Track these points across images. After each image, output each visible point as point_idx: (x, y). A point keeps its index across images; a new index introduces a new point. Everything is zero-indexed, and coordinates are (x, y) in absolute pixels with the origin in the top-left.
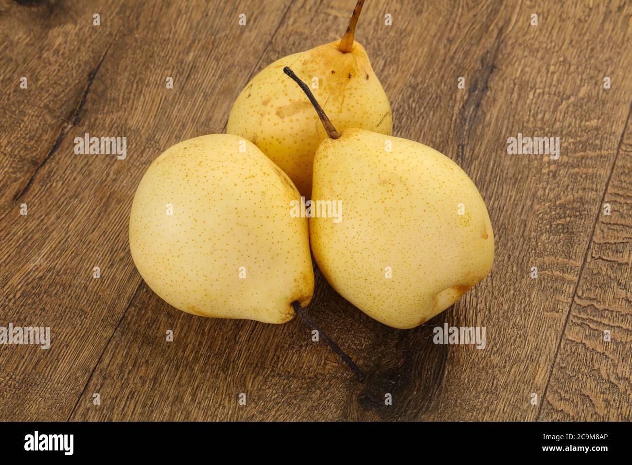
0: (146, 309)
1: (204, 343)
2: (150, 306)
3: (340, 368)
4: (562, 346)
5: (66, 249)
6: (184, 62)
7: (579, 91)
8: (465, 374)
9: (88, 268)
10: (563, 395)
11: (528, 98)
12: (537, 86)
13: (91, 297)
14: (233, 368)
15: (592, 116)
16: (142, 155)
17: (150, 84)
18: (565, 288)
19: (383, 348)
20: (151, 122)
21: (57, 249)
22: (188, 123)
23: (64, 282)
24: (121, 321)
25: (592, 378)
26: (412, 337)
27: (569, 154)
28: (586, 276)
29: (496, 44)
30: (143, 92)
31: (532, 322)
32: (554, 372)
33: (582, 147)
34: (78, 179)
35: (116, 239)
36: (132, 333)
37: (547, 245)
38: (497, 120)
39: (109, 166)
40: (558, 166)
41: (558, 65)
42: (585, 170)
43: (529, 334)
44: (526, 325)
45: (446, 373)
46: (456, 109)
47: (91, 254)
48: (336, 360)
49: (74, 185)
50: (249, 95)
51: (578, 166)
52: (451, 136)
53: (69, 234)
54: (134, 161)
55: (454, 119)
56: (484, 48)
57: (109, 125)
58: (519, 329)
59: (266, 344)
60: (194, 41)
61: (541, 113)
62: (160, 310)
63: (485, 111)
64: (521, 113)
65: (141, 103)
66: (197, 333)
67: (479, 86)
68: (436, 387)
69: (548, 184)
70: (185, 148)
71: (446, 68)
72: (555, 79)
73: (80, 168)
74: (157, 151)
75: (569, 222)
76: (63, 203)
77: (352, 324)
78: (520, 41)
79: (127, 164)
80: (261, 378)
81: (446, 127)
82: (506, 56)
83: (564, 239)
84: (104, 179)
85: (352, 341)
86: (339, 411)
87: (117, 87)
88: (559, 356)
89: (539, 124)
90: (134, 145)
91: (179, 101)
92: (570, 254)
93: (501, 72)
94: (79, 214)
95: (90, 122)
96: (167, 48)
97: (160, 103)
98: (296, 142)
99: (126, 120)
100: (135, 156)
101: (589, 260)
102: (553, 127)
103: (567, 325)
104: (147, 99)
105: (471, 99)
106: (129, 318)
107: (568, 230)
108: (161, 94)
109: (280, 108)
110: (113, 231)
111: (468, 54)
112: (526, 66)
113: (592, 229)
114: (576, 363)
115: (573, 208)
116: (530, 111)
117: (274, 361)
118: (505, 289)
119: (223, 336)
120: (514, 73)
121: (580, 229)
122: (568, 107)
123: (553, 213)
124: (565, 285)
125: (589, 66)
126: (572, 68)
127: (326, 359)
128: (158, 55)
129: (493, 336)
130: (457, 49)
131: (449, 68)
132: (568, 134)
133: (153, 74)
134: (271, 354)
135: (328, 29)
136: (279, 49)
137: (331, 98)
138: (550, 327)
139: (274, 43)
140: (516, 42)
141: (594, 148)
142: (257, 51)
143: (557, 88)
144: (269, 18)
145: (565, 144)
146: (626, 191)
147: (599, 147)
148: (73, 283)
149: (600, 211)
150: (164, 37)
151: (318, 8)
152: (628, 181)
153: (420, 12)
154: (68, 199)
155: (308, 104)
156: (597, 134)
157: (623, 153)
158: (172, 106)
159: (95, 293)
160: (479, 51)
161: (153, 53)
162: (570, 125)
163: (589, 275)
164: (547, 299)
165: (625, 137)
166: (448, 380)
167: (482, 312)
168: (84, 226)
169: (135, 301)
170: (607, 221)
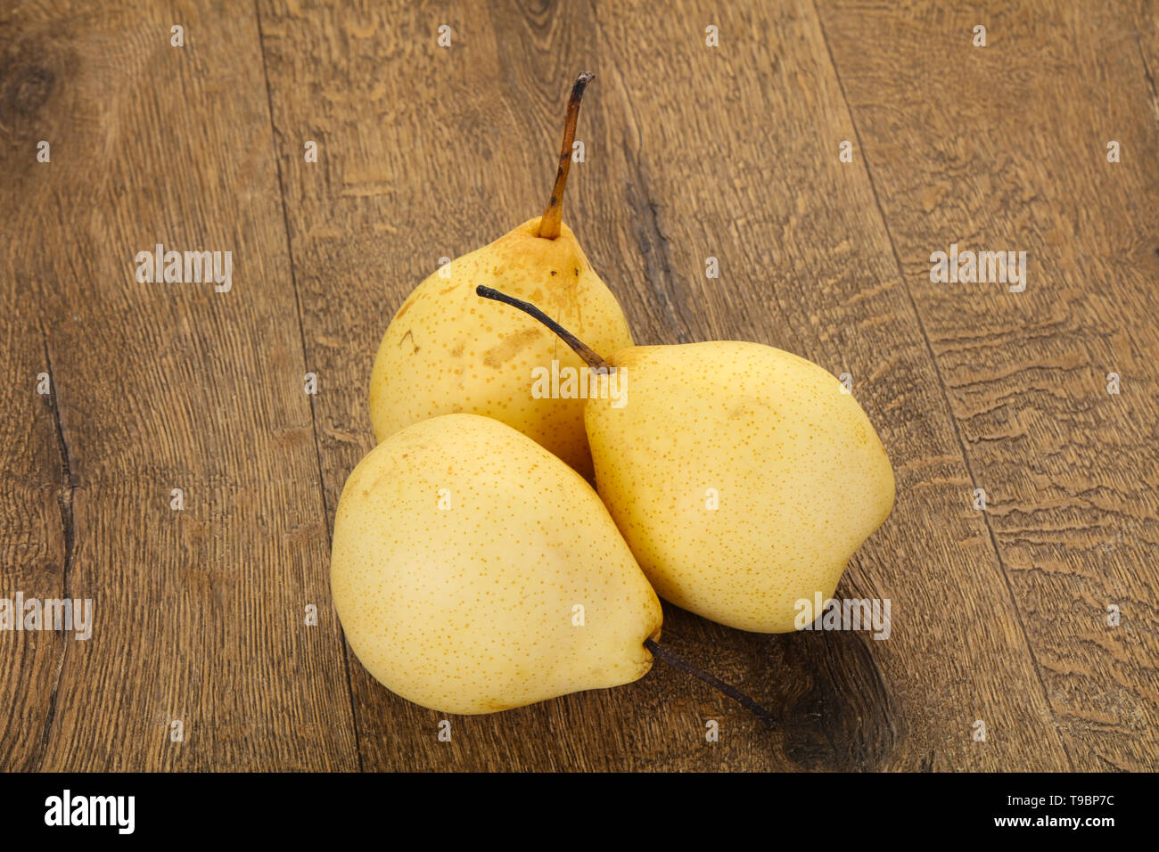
0: (385, 733)
1: (508, 753)
2: (389, 727)
3: (729, 721)
4: (1012, 583)
5: (200, 684)
6: (183, 337)
7: (795, 206)
8: (910, 666)
9: (255, 702)
10: (1058, 652)
11: (732, 237)
12: (734, 216)
13: (291, 745)
15: (836, 237)
16: (215, 501)
17: (152, 387)
18: (961, 498)
19: (769, 671)
20: (193, 446)
21: (185, 688)
23: (232, 737)
24: (361, 764)
25: (1081, 614)
26: (800, 641)
27: (841, 303)
28: (979, 472)
29: (633, 170)
30: (150, 403)
31: (950, 561)
32: (1025, 624)
33: (852, 287)
34: (141, 572)
35: (267, 643)
37: (897, 444)
39: (177, 535)
40: (837, 325)
41: (742, 175)
42: (878, 319)
43: (958, 580)
44: (946, 569)
45: (883, 675)
46: (637, 284)
47: (244, 680)
48: (716, 710)
49: (141, 582)
50: (417, 349)
51: (865, 316)
52: (658, 328)
53: (188, 660)
54: (210, 515)
55: (645, 300)
56: (619, 181)
57: (129, 472)
58: (941, 577)
59: (600, 725)
61: (764, 254)
62: (408, 727)
63: (682, 274)
64: (737, 263)
65: (158, 422)
66: (487, 743)
67: (651, 241)
68: (883, 700)
69: (841, 356)
70: (405, 456)
72: (752, 197)
73: (132, 553)
74: (234, 488)
75: (906, 401)
76: (142, 615)
77: (703, 649)
78: (665, 155)
79: (201, 524)
81: (641, 316)
82: (659, 184)
83: (913, 428)
84: (183, 556)
85: (720, 676)
87: (102, 408)
88: (1016, 598)
89: (772, 271)
90: (191, 489)
91: (216, 399)
92: (936, 447)
93: (669, 211)
95: (96, 477)
96: (139, 323)
97: (188, 412)
99: (152, 455)
100: (206, 506)
101: (968, 447)
102: (794, 270)
103: (999, 550)
104: (163, 413)
105: (651, 264)
106: (370, 755)
107: (910, 413)
108: (180, 398)
109: (488, 352)
110: (253, 632)
111: (601, 197)
112: (698, 190)
113: (944, 402)
114: (1046, 600)
115: (898, 381)
116: (747, 256)
117: (627, 744)
119: (528, 733)
120: (689, 206)
121: (928, 407)
122: (795, 234)
123: (875, 395)
124: (960, 494)
125: (786, 165)
126: (766, 174)
127: (701, 715)
129: (912, 600)
130: (580, 193)
131: (588, 227)
132: (822, 274)
133: (147, 369)
134: (617, 736)
135: (366, 219)
136: (314, 272)
137: (563, 315)
138: (978, 560)
139: (299, 266)
140: (659, 158)
141: (868, 284)
142: (283, 286)
143: (763, 210)
144: (265, 229)
145: (827, 291)
146: (953, 332)
147: (874, 279)
148: (247, 734)
149: (938, 372)
150: (121, 307)
151: (329, 192)
152: (947, 317)
153: (488, 155)
154: (146, 607)
155: (531, 334)
156: (860, 262)
157: (912, 278)
158: (209, 410)
159: (291, 736)
160: (615, 189)
161: (123, 338)
162: (815, 260)
163: (982, 468)
164: (949, 522)
165: (900, 254)
166: (893, 685)
167: (874, 571)
168: (202, 640)
169: (361, 726)
170: (958, 383)
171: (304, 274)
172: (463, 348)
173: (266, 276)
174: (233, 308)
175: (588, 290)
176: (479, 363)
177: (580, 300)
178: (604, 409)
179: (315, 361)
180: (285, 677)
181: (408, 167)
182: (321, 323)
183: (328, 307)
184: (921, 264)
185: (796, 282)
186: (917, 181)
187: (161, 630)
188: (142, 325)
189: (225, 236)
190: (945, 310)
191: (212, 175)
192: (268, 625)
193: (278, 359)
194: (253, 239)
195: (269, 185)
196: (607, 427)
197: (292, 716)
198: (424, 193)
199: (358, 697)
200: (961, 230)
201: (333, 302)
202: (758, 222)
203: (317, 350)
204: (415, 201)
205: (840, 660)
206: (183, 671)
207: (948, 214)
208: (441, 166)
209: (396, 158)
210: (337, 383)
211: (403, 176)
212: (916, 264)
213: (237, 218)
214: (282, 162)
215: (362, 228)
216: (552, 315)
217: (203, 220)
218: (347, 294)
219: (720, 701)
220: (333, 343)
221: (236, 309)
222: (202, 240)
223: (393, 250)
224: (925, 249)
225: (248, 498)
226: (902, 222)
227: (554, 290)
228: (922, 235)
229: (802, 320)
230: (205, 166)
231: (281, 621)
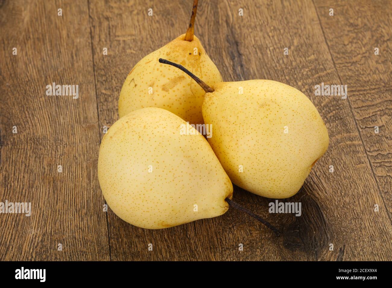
0: (121, 237)
1: (170, 245)
2: (122, 236)
3: (261, 233)
4: (378, 181)
5: (47, 219)
7: (293, 43)
8: (335, 212)
9: (68, 225)
11: (268, 54)
12: (269, 46)
13: (82, 242)
14: (198, 254)
15: (309, 54)
16: (58, 151)
17: (35, 109)
18: (358, 149)
20: (50, 130)
21: (41, 220)
22: (74, 124)
23: (58, 239)
24: (110, 249)
27: (310, 77)
28: (365, 139)
29: (229, 30)
30: (34, 115)
31: (353, 173)
32: (383, 196)
33: (315, 72)
34: (26, 177)
35: (75, 203)
36: (122, 254)
37: (332, 129)
38: (258, 71)
39: (41, 163)
40: (309, 85)
41: (272, 32)
43: (356, 180)
44: (351, 175)
45: (325, 216)
46: (230, 71)
47: (65, 217)
48: (256, 229)
49: (26, 181)
50: (136, 85)
51: (320, 82)
53: (42, 210)
54: (55, 156)
55: (232, 77)
56: (224, 34)
57: (24, 140)
58: (349, 179)
59: (208, 234)
60: (46, 77)
61: (280, 60)
62: (130, 235)
63: (248, 67)
64: (269, 63)
65: (37, 121)
66: (162, 241)
67: (236, 55)
68: (324, 225)
70: (127, 122)
71: (209, 51)
72: (276, 39)
73: (23, 170)
74: (65, 146)
75: (336, 113)
76: (25, 193)
77: (251, 206)
78: (242, 24)
79: (52, 159)
80: (218, 254)
82: (239, 35)
83: (339, 123)
84: (43, 171)
86: (278, 257)
87: (15, 116)
88: (380, 187)
89: (283, 66)
91: (60, 113)
92: (348, 130)
93: (243, 45)
94: (41, 196)
95: (11, 142)
96: (32, 86)
97: (49, 118)
98: (181, 104)
99: (34, 134)
100: (53, 152)
101: (361, 130)
102: (292, 65)
103: (373, 169)
104: (39, 118)
105: (235, 64)
106: (114, 246)
107: (338, 118)
108: (46, 112)
110: (69, 199)
111: (216, 40)
112: (255, 37)
113: (351, 113)
115: (333, 106)
116: (273, 60)
117: (219, 242)
118: (326, 160)
119: (179, 238)
120: (251, 43)
121: (345, 115)
122: (293, 52)
123: (323, 111)
124: (357, 147)
125: (290, 28)
126: (282, 31)
127: (250, 231)
128: (29, 91)
129: (337, 187)
130: (208, 39)
132: (303, 67)
133: (34, 102)
134: (215, 239)
135: (124, 48)
136: (102, 67)
137: (194, 69)
138: (364, 172)
139: (96, 65)
140: (240, 26)
141: (322, 71)
142: (89, 72)
143: (280, 44)
144: (84, 52)
145: (305, 73)
146: (355, 88)
147: (324, 69)
148: (64, 238)
149: (349, 103)
150: (25, 80)
151: (110, 39)
152: (353, 83)
153: (173, 25)
154: (27, 190)
155: (181, 78)
156: (319, 63)
157: (339, 68)
158: (57, 117)
159: (82, 239)
160: (222, 37)
161: (25, 91)
162: (301, 62)
163: (366, 138)
164: (353, 158)
165: (334, 60)
166: (328, 219)
167: (322, 176)
168: (49, 202)
169: (111, 235)
170: (357, 106)
171: (98, 68)
172: (154, 84)
173: (83, 69)
174: (69, 80)
175: (205, 61)
176: (160, 89)
177: (201, 65)
178: (209, 106)
179: (100, 99)
180: (81, 216)
181: (142, 29)
182: (104, 85)
183: (107, 80)
184: (343, 63)
185: (293, 70)
186: (342, 34)
187: (32, 199)
188: (33, 87)
189: (68, 55)
190: (352, 80)
191: (64, 33)
192: (76, 196)
193: (86, 98)
194: (79, 56)
195: (86, 36)
196: (210, 113)
197: (83, 231)
198: (147, 39)
199: (110, 224)
200: (359, 51)
201: (109, 78)
202: (278, 48)
203: (101, 95)
204: (143, 42)
205: (307, 210)
206: (40, 214)
207: (354, 45)
208: (154, 29)
209: (137, 27)
210: (109, 107)
211: (139, 33)
212: (341, 64)
213: (73, 48)
214: (92, 29)
215: (122, 51)
216: (190, 70)
217: (60, 48)
218: (115, 75)
219: (258, 226)
220: (108, 93)
221: (71, 81)
222: (59, 56)
223: (134, 59)
224: (344, 58)
225: (71, 149)
226: (336, 48)
227: (190, 61)
228: (343, 53)
229: (295, 83)
230: (62, 30)
231: (81, 195)
